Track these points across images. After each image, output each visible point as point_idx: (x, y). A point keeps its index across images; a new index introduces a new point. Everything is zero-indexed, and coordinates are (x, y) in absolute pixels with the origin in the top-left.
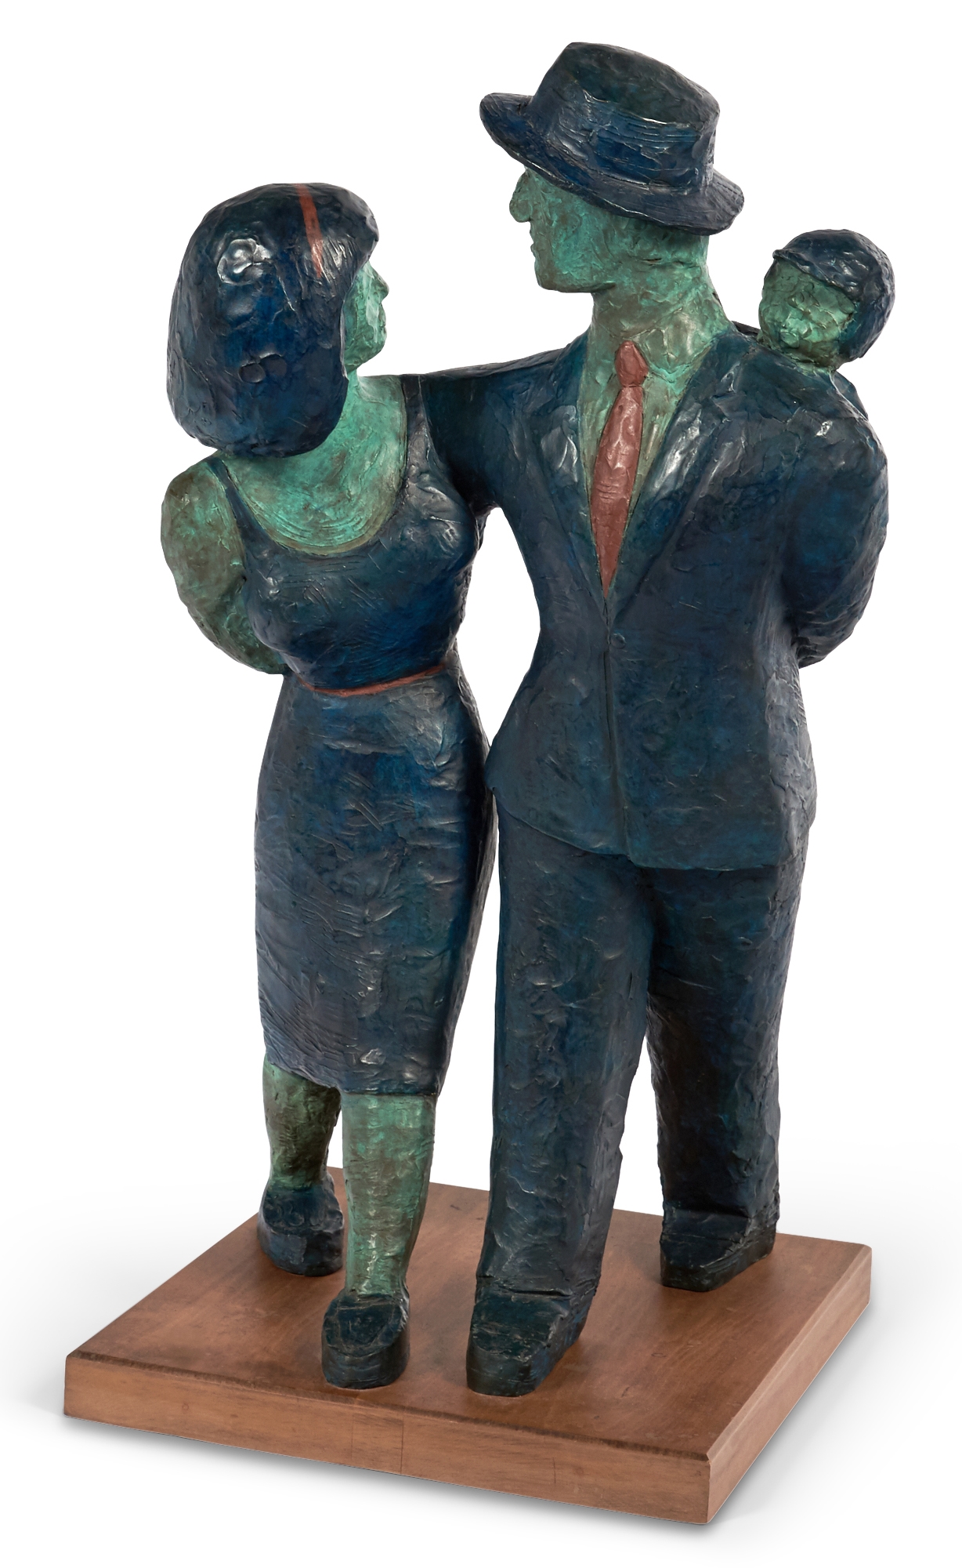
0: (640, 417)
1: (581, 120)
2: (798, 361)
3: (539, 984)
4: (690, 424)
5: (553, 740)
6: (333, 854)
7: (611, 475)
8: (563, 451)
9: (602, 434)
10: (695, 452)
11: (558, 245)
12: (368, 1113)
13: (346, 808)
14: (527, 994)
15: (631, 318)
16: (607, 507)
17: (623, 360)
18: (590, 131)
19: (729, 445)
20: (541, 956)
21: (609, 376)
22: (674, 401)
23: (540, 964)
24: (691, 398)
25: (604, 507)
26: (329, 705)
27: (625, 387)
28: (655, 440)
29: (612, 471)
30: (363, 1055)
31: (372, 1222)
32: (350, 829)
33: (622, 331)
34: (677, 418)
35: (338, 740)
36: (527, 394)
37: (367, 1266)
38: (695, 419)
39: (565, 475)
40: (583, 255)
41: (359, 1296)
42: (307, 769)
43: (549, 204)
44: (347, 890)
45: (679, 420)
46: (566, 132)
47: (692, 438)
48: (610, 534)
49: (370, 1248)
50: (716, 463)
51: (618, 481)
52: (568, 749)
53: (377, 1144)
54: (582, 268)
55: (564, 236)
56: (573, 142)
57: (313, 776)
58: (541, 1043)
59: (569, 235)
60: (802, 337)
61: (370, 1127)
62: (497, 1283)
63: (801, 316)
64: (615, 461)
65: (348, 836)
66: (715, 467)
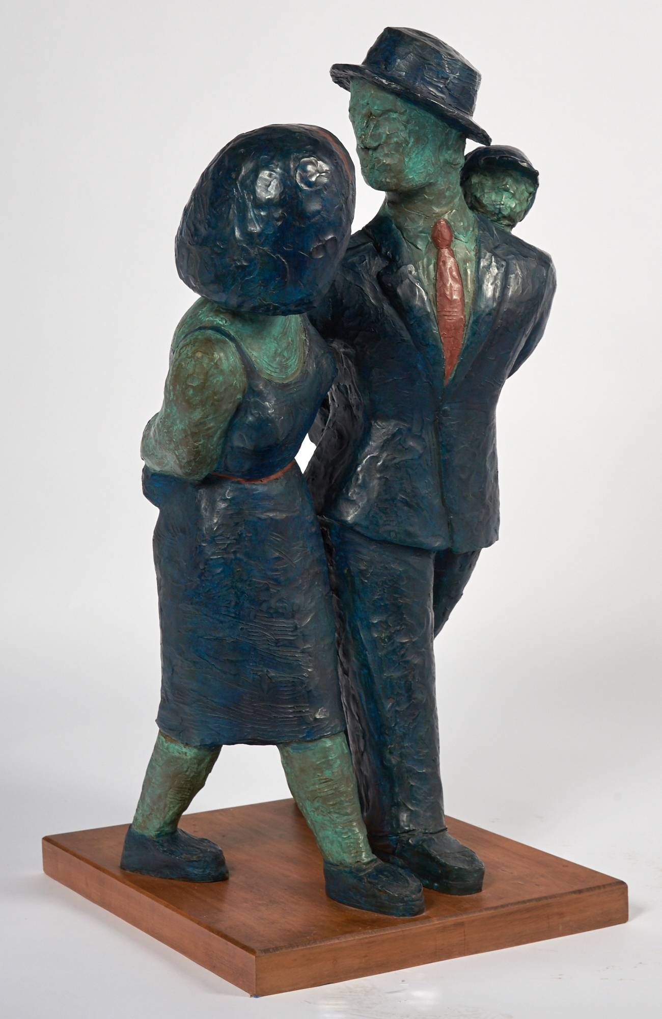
0: (457, 265)
1: (440, 72)
2: (506, 225)
3: (404, 641)
4: (489, 266)
5: (401, 484)
6: (268, 589)
7: (451, 305)
8: (416, 293)
9: (436, 280)
10: (499, 283)
11: (410, 159)
12: (327, 750)
13: (274, 557)
14: (398, 650)
15: (439, 205)
16: (452, 325)
17: (441, 231)
18: (447, 79)
19: (513, 276)
20: (403, 624)
21: (426, 244)
22: (473, 253)
23: (403, 629)
24: (483, 251)
25: (450, 325)
26: (257, 490)
27: (442, 248)
28: (471, 279)
29: (451, 302)
30: (315, 714)
31: (350, 817)
32: (277, 570)
33: (434, 213)
34: (480, 263)
35: (265, 512)
36: (366, 263)
37: (359, 844)
38: (491, 262)
39: (420, 309)
40: (425, 164)
41: (364, 864)
42: (247, 536)
43: (409, 131)
44: (280, 611)
45: (482, 264)
46: (430, 80)
47: (495, 274)
48: (454, 342)
49: (356, 833)
50: (509, 288)
51: (456, 307)
52: (413, 488)
53: (338, 768)
54: (421, 173)
55: (416, 152)
56: (436, 87)
57: (251, 540)
58: (412, 678)
59: (419, 151)
60: (511, 209)
61: (330, 758)
62: (421, 832)
63: (511, 196)
64: (451, 295)
65: (276, 575)
66: (509, 290)
